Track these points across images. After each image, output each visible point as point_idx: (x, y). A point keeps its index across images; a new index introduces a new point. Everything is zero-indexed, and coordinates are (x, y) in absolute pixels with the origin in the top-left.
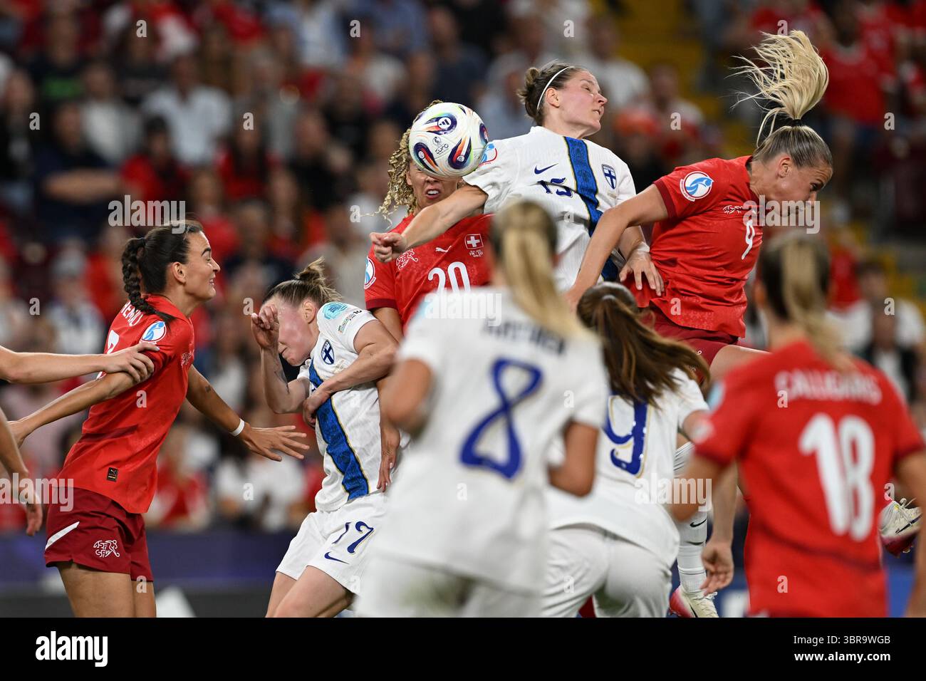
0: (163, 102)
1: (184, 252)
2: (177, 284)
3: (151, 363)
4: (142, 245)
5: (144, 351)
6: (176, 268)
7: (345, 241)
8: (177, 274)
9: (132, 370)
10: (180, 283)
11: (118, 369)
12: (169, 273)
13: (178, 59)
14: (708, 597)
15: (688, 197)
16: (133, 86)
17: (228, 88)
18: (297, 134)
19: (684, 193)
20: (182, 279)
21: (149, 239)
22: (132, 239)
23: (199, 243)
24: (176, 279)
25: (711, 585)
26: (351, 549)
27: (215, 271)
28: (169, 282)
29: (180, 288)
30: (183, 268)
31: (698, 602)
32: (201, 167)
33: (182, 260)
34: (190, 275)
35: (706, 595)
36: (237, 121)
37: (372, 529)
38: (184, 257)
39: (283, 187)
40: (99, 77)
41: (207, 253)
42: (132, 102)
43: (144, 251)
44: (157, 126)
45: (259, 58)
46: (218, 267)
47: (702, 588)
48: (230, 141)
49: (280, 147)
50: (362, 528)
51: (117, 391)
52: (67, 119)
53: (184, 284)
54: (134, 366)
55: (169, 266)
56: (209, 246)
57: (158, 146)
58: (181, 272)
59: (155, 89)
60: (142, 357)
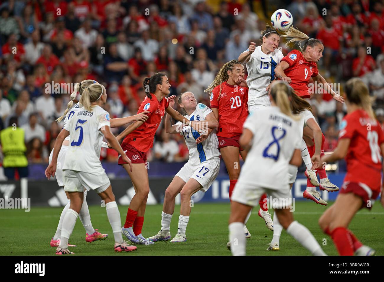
0: (140, 43)
1: (161, 81)
2: (159, 90)
3: (148, 117)
4: (149, 79)
5: (145, 114)
6: (159, 86)
7: (190, 82)
8: (159, 88)
9: (143, 119)
10: (160, 90)
11: (139, 120)
12: (157, 87)
13: (144, 31)
14: (313, 171)
15: (292, 60)
16: (132, 39)
17: (158, 40)
18: (177, 52)
19: (291, 59)
20: (161, 89)
21: (151, 78)
22: (146, 78)
23: (165, 78)
24: (159, 89)
25: (313, 167)
26: (204, 175)
27: (170, 86)
28: (157, 90)
29: (160, 92)
30: (161, 86)
31: (311, 173)
32: (150, 61)
33: (161, 84)
34: (163, 87)
35: (312, 170)
36: (160, 49)
37: (209, 170)
38: (161, 83)
39: (173, 67)
40: (122, 36)
41: (167, 82)
42: (131, 43)
43: (150, 81)
44: (138, 50)
45: (166, 31)
46: (170, 85)
47: (311, 169)
48: (158, 54)
49: (172, 56)
50: (207, 169)
51: (139, 125)
52: (113, 48)
53: (161, 90)
54: (143, 118)
55: (157, 85)
56: (168, 79)
57: (138, 56)
58: (160, 87)
59: (137, 40)
60: (145, 115)
